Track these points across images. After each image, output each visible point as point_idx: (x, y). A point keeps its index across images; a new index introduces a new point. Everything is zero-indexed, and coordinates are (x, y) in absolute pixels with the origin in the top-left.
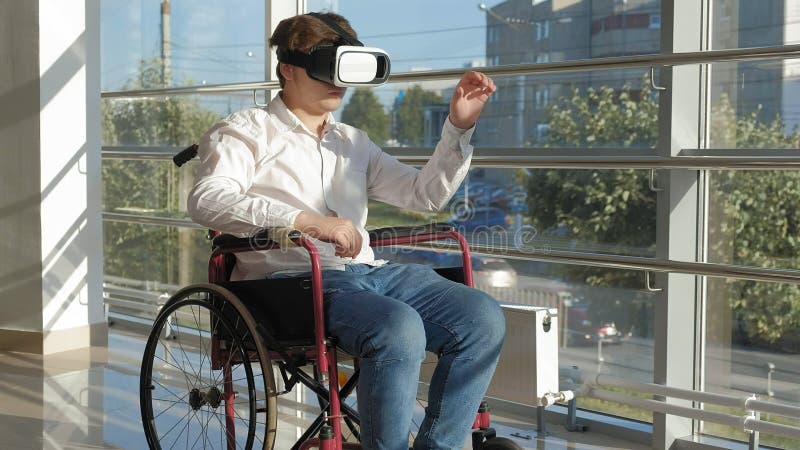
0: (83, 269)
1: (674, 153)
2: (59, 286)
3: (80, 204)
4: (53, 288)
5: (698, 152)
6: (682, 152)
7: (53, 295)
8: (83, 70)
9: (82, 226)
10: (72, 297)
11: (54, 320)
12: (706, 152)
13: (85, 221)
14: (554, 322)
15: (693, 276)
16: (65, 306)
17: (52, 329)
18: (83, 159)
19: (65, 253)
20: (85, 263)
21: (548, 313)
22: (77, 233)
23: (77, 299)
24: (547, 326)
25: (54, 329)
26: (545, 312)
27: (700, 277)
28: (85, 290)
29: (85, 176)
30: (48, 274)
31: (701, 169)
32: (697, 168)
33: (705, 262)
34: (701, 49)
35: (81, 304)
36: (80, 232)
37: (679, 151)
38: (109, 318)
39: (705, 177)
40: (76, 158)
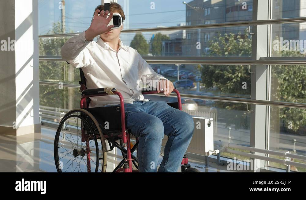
0: (32, 103)
1: (258, 59)
2: (23, 110)
3: (30, 78)
4: (20, 110)
5: (267, 58)
6: (261, 58)
7: (20, 113)
8: (32, 27)
9: (31, 87)
10: (27, 114)
11: (21, 123)
12: (270, 58)
13: (32, 85)
14: (212, 123)
15: (265, 106)
16: (25, 117)
17: (20, 126)
18: (32, 61)
19: (25, 97)
20: (32, 100)
21: (210, 120)
22: (29, 89)
23: (29, 115)
24: (209, 125)
26: (209, 119)
27: (267, 106)
28: (32, 111)
29: (32, 67)
30: (18, 105)
31: (268, 65)
32: (266, 64)
33: (270, 100)
34: (268, 19)
35: (31, 116)
36: (31, 89)
37: (260, 58)
38: (42, 122)
39: (270, 67)
40: (29, 61)
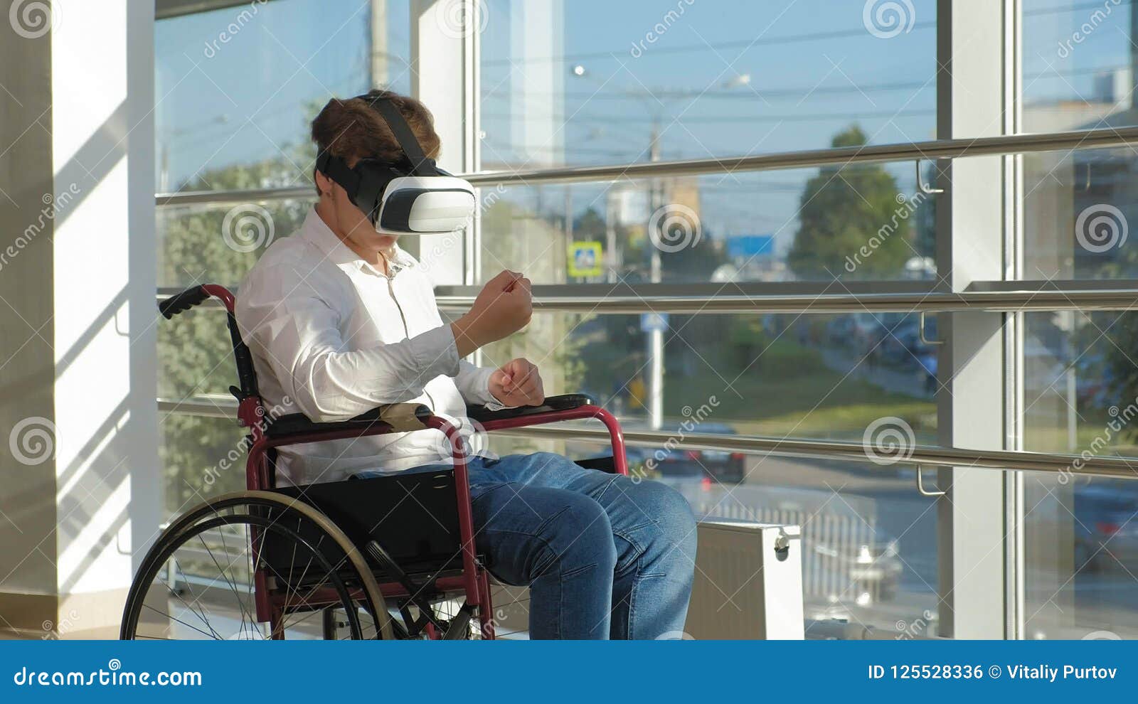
0: (122, 495)
1: (958, 287)
2: (85, 520)
3: (119, 386)
4: (75, 523)
5: (1003, 285)
6: (972, 286)
7: (74, 533)
8: (122, 165)
9: (122, 423)
10: (106, 539)
11: (76, 576)
12: (1015, 285)
13: (127, 416)
14: (795, 547)
16: (95, 553)
17: (72, 591)
18: (124, 311)
19: (96, 466)
20: (126, 485)
22: (113, 433)
23: (113, 544)
24: (782, 552)
25: (76, 590)
26: (778, 530)
27: (1011, 473)
28: (126, 531)
29: (127, 340)
30: (67, 499)
31: (1009, 310)
32: (1000, 309)
33: (1020, 450)
34: (1004, 131)
35: (121, 553)
36: (118, 432)
37: (969, 283)
38: (177, 583)
39: (1016, 322)
40: (111, 311)
